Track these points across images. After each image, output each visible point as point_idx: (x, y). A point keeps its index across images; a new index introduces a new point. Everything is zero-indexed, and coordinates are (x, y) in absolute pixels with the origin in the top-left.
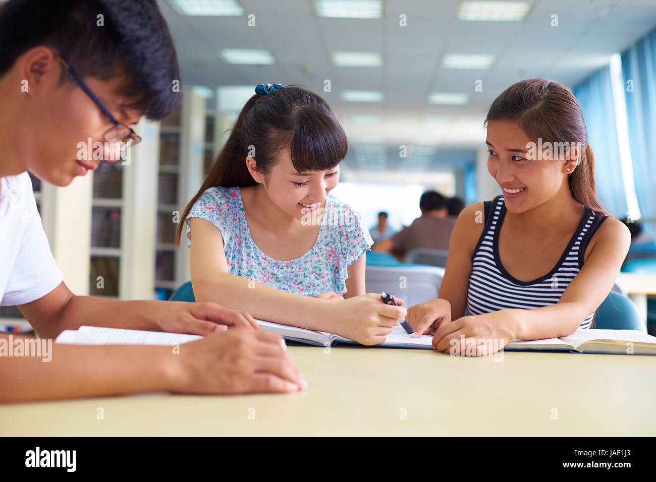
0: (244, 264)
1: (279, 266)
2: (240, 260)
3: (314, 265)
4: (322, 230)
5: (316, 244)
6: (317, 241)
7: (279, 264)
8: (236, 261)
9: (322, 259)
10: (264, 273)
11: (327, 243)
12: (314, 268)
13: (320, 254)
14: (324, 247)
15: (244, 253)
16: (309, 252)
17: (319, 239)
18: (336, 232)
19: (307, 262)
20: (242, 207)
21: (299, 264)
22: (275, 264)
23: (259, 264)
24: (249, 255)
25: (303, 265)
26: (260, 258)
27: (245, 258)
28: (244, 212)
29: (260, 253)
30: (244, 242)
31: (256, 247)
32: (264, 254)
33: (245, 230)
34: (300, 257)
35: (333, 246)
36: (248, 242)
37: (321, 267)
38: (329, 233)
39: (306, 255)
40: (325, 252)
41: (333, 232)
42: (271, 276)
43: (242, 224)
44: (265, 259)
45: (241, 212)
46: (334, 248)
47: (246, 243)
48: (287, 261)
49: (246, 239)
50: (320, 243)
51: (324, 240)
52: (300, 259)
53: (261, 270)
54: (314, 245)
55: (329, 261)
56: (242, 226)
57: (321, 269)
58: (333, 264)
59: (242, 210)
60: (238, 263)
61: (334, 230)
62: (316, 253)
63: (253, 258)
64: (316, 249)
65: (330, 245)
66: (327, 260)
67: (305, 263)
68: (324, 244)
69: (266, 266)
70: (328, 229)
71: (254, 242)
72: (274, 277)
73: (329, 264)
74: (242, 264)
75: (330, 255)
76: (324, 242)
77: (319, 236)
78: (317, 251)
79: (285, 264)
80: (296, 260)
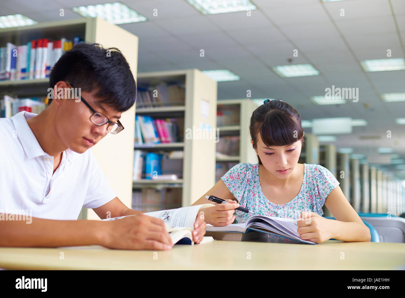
0: (257, 207)
1: (278, 208)
2: (254, 204)
3: (299, 205)
4: (303, 184)
5: (300, 193)
6: (301, 191)
7: (279, 207)
8: (251, 205)
9: (305, 201)
10: (269, 212)
11: (306, 191)
12: (299, 207)
13: (303, 198)
14: (305, 194)
15: (257, 201)
16: (296, 198)
17: (302, 189)
18: (311, 184)
19: (295, 203)
20: (258, 174)
21: (290, 205)
22: (276, 207)
23: (266, 207)
24: (260, 202)
25: (293, 205)
26: (267, 204)
27: (258, 203)
28: (258, 177)
29: (267, 200)
30: (258, 194)
31: (265, 197)
32: (269, 201)
33: (258, 187)
34: (291, 201)
35: (311, 193)
36: (260, 194)
37: (304, 206)
38: (308, 185)
39: (294, 199)
40: (306, 196)
41: (310, 185)
42: (273, 213)
43: (257, 184)
44: (270, 204)
45: (257, 176)
46: (311, 194)
47: (259, 195)
48: (283, 204)
49: (259, 193)
50: (303, 192)
51: (305, 189)
52: (291, 202)
53: (267, 210)
54: (299, 193)
55: (309, 202)
56: (257, 185)
57: (303, 207)
58: (311, 203)
59: (258, 175)
60: (252, 206)
61: (310, 183)
62: (300, 198)
63: (262, 203)
64: (300, 195)
65: (308, 192)
66: (307, 201)
67: (294, 204)
68: (305, 192)
69: (270, 208)
70: (307, 183)
71: (264, 194)
72: (276, 214)
73: (308, 204)
74: (255, 207)
75: (309, 198)
76: (305, 191)
77: (302, 187)
78: (301, 197)
79: (282, 206)
80: (288, 203)
